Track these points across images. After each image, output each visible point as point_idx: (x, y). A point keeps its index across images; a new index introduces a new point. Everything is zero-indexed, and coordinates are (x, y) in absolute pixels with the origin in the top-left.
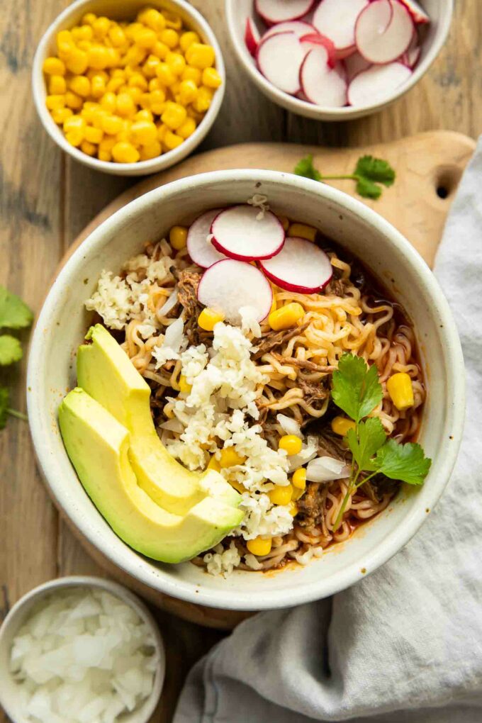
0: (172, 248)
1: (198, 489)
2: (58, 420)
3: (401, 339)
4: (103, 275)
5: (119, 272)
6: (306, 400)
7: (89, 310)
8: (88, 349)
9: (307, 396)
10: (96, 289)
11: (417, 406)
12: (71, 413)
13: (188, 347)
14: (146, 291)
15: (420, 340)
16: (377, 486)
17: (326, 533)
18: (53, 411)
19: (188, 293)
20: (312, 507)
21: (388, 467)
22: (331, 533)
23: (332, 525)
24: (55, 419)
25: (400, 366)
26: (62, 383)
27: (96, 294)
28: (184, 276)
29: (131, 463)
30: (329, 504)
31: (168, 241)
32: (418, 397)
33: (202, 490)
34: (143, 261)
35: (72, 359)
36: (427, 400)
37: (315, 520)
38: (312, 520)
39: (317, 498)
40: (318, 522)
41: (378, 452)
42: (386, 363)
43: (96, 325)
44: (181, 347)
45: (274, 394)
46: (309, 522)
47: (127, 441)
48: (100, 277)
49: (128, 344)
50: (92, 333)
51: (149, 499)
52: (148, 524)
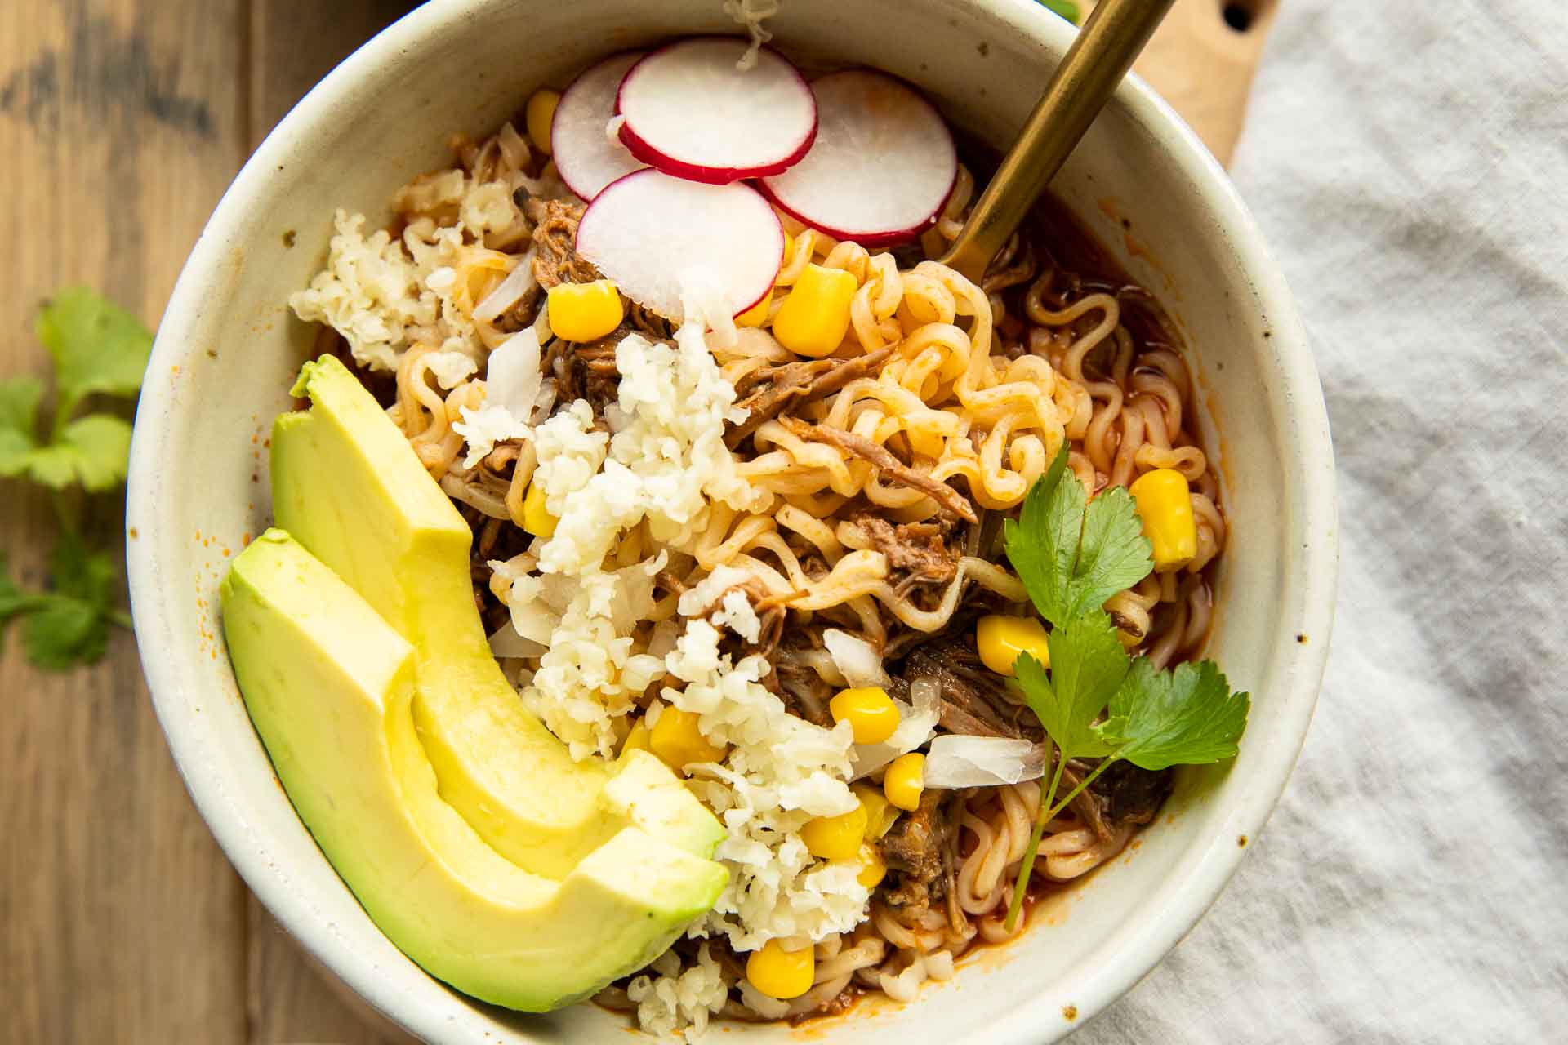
0: (533, 149)
1: (603, 807)
2: (222, 622)
3: (1149, 383)
4: (340, 224)
5: (384, 219)
6: (893, 583)
7: (307, 318)
8: (298, 422)
9: (895, 573)
10: (324, 262)
11: (1205, 561)
12: (255, 599)
13: (554, 410)
14: (451, 261)
15: (1203, 385)
16: (1109, 795)
17: (958, 921)
18: (204, 596)
19: (559, 255)
20: (921, 853)
21: (1141, 741)
22: (971, 918)
23: (975, 898)
24: (210, 618)
25: (1156, 453)
26: (233, 517)
27: (327, 276)
28: (550, 213)
29: (419, 735)
30: (966, 843)
31: (522, 128)
32: (1206, 536)
33: (612, 811)
34: (453, 185)
35: (257, 455)
36: (1230, 540)
37: (931, 887)
38: (921, 890)
39: (936, 828)
40: (937, 894)
41: (1112, 703)
42: (1117, 450)
43: (321, 359)
44: (535, 409)
45: (802, 561)
46: (911, 893)
47: (408, 673)
48: (333, 231)
49: (404, 407)
50: (308, 379)
51: (471, 835)
52: (464, 903)
